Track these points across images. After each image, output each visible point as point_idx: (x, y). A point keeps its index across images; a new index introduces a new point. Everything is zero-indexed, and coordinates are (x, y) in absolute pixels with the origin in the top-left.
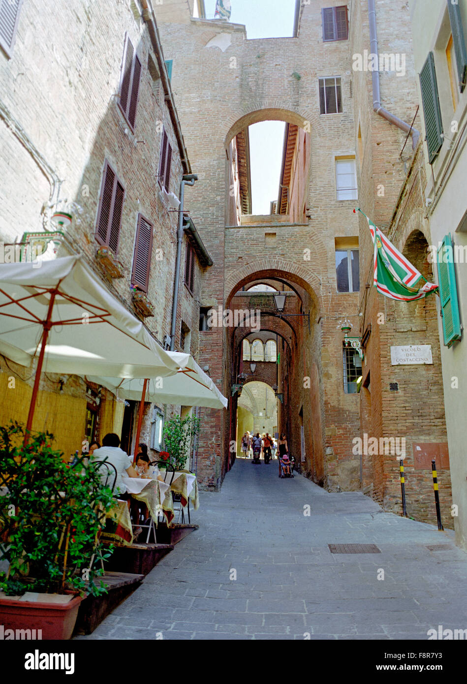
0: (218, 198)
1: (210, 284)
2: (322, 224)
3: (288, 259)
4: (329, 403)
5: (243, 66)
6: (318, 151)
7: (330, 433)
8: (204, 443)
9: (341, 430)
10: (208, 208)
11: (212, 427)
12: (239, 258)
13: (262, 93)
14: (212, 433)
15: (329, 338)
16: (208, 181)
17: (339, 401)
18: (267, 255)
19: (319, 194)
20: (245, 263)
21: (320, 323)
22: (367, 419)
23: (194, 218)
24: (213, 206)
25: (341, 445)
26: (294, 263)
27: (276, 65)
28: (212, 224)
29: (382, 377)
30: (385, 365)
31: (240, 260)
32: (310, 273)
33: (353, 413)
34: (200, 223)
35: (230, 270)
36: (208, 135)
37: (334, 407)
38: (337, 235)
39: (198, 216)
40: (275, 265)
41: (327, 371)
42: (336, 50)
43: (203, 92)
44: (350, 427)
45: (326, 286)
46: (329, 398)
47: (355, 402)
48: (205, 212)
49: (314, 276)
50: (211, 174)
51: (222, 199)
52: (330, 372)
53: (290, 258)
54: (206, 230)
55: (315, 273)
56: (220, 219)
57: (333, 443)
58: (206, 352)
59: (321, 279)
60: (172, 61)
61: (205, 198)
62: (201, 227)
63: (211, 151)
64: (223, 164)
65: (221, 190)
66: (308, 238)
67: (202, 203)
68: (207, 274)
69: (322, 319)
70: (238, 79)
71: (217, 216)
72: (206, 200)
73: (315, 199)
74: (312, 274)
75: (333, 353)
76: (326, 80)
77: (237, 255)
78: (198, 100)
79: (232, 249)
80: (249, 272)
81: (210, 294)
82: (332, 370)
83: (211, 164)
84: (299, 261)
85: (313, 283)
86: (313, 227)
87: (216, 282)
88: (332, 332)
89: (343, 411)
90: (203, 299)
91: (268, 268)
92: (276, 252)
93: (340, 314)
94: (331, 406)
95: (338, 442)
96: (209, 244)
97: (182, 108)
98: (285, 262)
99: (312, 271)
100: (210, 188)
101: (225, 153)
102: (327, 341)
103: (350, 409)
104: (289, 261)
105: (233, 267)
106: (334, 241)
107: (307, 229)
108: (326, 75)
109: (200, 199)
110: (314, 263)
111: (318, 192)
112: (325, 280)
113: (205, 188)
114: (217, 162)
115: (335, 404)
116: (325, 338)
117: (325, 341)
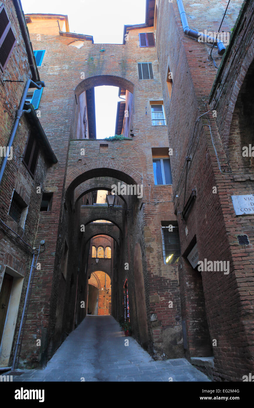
0: (67, 121)
1: (54, 176)
2: (142, 140)
3: (117, 162)
4: (152, 273)
5: (90, 55)
6: (138, 97)
7: (154, 301)
8: (33, 314)
9: (163, 298)
10: (58, 126)
11: (42, 298)
12: (80, 160)
13: (102, 68)
14: (41, 303)
15: (150, 219)
16: (60, 111)
17: (160, 271)
18: (101, 158)
19: (139, 122)
20: (84, 164)
21: (142, 209)
22: (188, 285)
23: (47, 133)
24: (62, 125)
25: (164, 312)
26: (121, 164)
27: (111, 56)
28: (60, 136)
29: (228, 230)
30: (229, 216)
31: (80, 161)
32: (134, 171)
33: (173, 281)
34: (51, 136)
35: (71, 168)
36: (64, 86)
37: (156, 276)
38: (153, 147)
39: (50, 131)
40: (107, 165)
41: (150, 245)
42: (148, 51)
43: (63, 66)
44: (171, 294)
45: (146, 180)
46: (152, 269)
47: (174, 272)
48: (56, 129)
49: (137, 173)
50: (63, 107)
51: (70, 121)
52: (152, 247)
53: (119, 161)
54: (55, 140)
55: (138, 171)
56: (66, 133)
57: (157, 310)
58: (44, 228)
59: (142, 175)
60: (45, 51)
61: (57, 121)
62: (52, 138)
63: (65, 95)
64: (72, 102)
65: (69, 116)
66: (132, 148)
67: (54, 123)
68: (52, 169)
69: (144, 205)
70: (86, 61)
71: (64, 131)
72: (57, 122)
73: (136, 124)
74: (135, 172)
75: (154, 230)
76: (142, 64)
77: (77, 158)
78: (60, 69)
79: (74, 154)
80: (87, 169)
81: (53, 182)
82: (154, 245)
83: (64, 102)
84: (126, 163)
85: (136, 178)
86: (135, 141)
87: (59, 175)
88: (153, 214)
89: (164, 280)
90: (46, 186)
91: (101, 167)
92: (107, 157)
93: (158, 200)
94: (153, 275)
95: (161, 309)
96: (56, 148)
97: (48, 72)
98: (114, 163)
99: (135, 170)
100: (61, 115)
101: (74, 96)
102: (149, 221)
103: (170, 278)
104: (118, 162)
105: (74, 166)
106: (151, 150)
107: (131, 142)
108: (142, 61)
109: (53, 121)
110: (137, 165)
111: (138, 120)
112: (145, 176)
113: (58, 115)
114: (68, 100)
115: (157, 274)
116: (147, 219)
117: (147, 221)
